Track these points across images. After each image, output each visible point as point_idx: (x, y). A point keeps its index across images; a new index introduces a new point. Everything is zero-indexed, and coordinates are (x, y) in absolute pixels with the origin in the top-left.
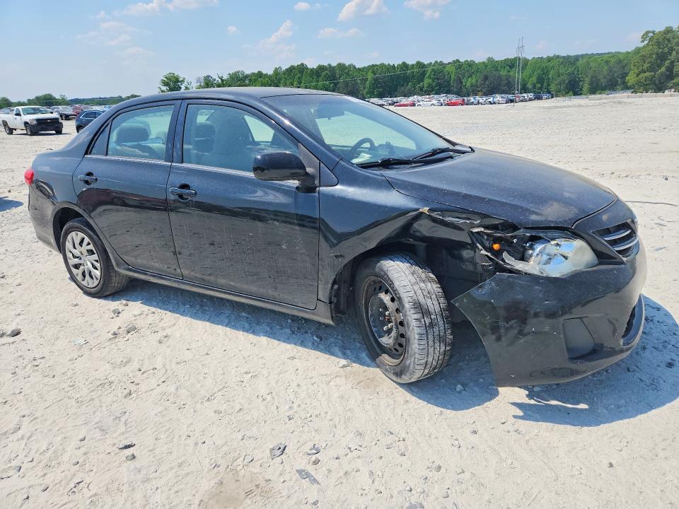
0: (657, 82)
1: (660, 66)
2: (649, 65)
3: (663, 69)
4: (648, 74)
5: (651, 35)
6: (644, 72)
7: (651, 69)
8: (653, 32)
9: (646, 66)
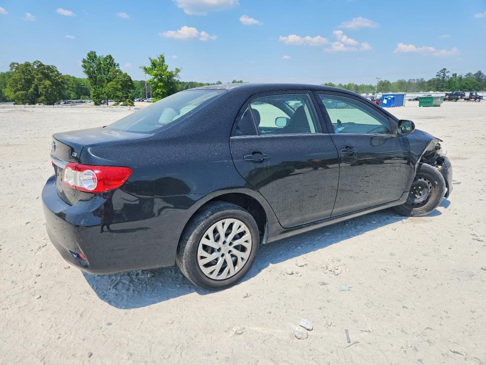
0: (30, 98)
1: (29, 87)
2: (21, 86)
3: (31, 90)
4: (22, 92)
5: (16, 65)
6: (19, 91)
7: (23, 89)
8: (18, 64)
9: (19, 86)
